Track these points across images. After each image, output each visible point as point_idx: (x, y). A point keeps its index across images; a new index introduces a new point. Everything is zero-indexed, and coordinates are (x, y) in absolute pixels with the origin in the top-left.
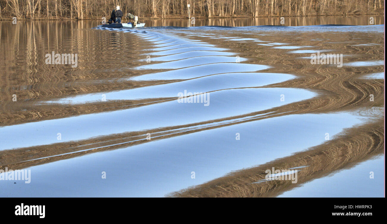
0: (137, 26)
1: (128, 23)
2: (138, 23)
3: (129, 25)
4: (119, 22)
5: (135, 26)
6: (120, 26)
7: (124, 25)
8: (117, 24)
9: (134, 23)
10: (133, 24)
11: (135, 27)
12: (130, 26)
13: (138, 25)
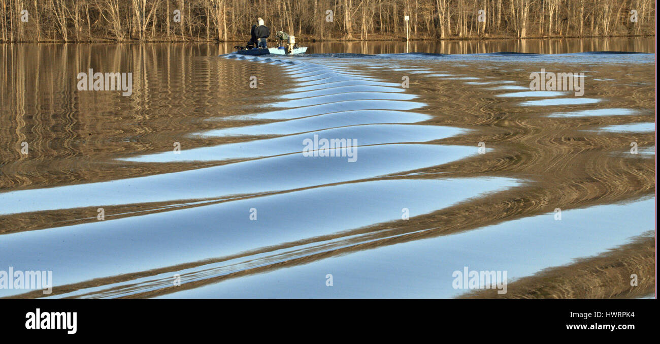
0: (294, 52)
1: (279, 48)
2: (295, 47)
3: (280, 50)
4: (264, 47)
5: (290, 52)
6: (266, 53)
7: (273, 50)
8: (261, 50)
9: (288, 48)
10: (286, 49)
11: (290, 54)
12: (282, 52)
13: (296, 50)
